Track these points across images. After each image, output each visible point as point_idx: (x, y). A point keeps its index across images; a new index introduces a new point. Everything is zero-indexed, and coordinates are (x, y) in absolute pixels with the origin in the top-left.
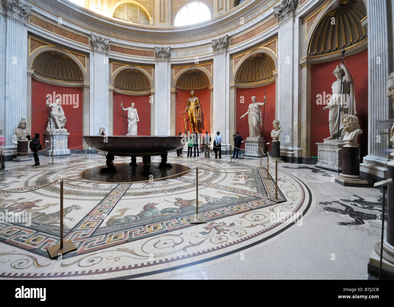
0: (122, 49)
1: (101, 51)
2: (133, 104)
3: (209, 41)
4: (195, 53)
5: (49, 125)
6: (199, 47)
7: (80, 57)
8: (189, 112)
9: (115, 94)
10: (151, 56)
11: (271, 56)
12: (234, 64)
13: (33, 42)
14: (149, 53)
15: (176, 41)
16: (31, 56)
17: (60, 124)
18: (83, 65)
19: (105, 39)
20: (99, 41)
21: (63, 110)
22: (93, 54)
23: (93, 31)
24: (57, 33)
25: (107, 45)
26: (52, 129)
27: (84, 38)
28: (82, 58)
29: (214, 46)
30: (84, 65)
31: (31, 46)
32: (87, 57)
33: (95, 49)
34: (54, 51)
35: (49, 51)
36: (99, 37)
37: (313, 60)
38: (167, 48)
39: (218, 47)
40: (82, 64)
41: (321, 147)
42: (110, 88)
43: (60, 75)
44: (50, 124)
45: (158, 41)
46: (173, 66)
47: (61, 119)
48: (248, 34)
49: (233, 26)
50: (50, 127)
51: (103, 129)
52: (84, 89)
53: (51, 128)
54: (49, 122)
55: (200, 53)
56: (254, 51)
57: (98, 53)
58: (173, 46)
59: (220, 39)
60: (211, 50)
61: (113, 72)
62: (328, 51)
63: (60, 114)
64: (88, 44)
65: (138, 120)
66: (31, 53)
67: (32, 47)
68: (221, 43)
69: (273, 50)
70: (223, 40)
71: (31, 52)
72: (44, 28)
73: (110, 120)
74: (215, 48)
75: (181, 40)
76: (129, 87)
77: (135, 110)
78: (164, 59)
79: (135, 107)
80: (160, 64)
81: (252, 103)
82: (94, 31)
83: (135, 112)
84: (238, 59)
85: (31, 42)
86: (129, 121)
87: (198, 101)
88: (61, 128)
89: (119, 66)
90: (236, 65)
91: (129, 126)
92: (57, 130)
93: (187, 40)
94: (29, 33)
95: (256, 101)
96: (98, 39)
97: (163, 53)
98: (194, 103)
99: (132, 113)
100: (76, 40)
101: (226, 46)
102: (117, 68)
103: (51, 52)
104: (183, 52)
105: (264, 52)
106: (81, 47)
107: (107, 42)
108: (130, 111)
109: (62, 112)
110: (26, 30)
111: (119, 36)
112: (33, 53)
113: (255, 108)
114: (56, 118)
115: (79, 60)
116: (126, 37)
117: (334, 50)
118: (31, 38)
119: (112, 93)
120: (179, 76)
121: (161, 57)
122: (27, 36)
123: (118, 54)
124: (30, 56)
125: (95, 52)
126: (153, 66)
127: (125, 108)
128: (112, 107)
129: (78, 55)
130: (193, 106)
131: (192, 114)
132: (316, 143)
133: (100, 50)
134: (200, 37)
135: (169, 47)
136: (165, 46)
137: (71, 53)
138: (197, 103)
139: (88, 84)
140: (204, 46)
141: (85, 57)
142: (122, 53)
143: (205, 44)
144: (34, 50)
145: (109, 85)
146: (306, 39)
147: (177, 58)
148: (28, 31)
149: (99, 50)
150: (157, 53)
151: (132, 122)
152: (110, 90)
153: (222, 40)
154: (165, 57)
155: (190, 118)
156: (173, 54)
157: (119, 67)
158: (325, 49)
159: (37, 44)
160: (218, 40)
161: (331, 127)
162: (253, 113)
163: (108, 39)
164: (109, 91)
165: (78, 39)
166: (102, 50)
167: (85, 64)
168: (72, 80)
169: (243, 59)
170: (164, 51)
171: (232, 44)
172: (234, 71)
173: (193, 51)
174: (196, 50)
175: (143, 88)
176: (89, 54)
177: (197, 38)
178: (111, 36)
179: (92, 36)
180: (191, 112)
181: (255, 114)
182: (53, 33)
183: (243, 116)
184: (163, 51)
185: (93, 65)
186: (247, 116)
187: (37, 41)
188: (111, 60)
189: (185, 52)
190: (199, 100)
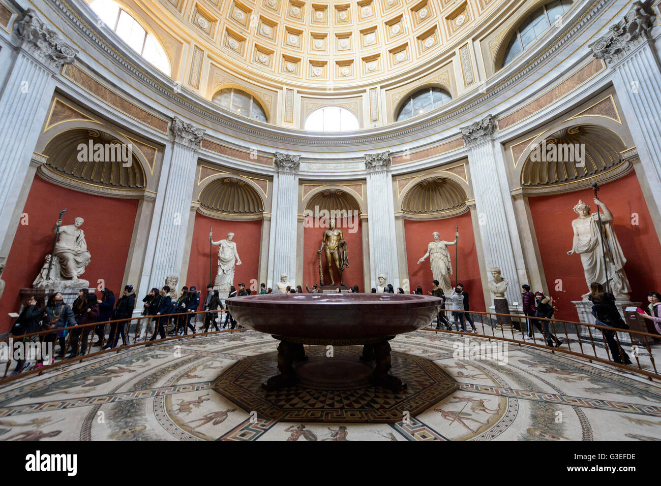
0: (222, 148)
1: (187, 144)
2: (232, 235)
3: (362, 155)
4: (337, 168)
5: (44, 272)
6: (344, 161)
7: (145, 149)
8: (328, 252)
9: (199, 215)
10: (268, 164)
11: (459, 182)
12: (399, 188)
13: (59, 107)
14: (265, 159)
15: (308, 148)
16: (47, 131)
17: (76, 270)
18: (149, 163)
19: (198, 129)
20: (186, 129)
21: (84, 240)
22: (173, 148)
23: (178, 113)
24: (114, 104)
25: (198, 137)
26: (51, 281)
27: (162, 121)
28: (150, 151)
29: (369, 163)
30: (151, 162)
31: (53, 115)
32: (158, 151)
33: (177, 140)
34: (98, 131)
35: (88, 130)
36: (188, 125)
37: (530, 191)
38: (294, 156)
39: (374, 164)
40: (147, 161)
41: (584, 308)
42: (193, 205)
43: (93, 174)
44: (50, 269)
45: (280, 145)
46: (301, 182)
47: (79, 259)
48: (419, 154)
49: (396, 142)
50: (48, 275)
51: (175, 280)
52: (142, 202)
53: (48, 277)
54: (46, 266)
55: (344, 169)
56: (430, 174)
57: (182, 147)
58: (304, 155)
59: (378, 155)
60: (362, 166)
61: (201, 180)
62: (545, 183)
63: (78, 248)
64: (166, 131)
65: (239, 263)
66: (49, 126)
67: (55, 117)
68: (378, 160)
69: (459, 175)
70: (382, 156)
71: (51, 124)
72: (90, 89)
73: (184, 263)
74: (369, 165)
75: (316, 149)
76: (221, 206)
77: (234, 245)
78: (288, 171)
79: (233, 240)
80: (282, 177)
81: (434, 240)
82: (180, 115)
83: (232, 249)
84: (405, 182)
85: (56, 107)
86: (219, 263)
87: (341, 235)
88: (78, 277)
89: (212, 171)
90: (402, 189)
91: (220, 272)
92: (68, 283)
93: (325, 149)
94: (58, 92)
95: (440, 238)
96: (185, 126)
97: (288, 162)
98: (335, 237)
99: (229, 250)
100: (144, 121)
101: (387, 163)
102: (209, 175)
103: (92, 131)
104: (318, 165)
105: (446, 176)
106: (152, 134)
107: (200, 134)
108: (225, 246)
109: (83, 244)
110: (52, 85)
111: (220, 128)
112: (54, 127)
113: (441, 248)
114: (70, 256)
115: (144, 153)
116: (230, 132)
117: (553, 183)
118: (58, 101)
119: (194, 214)
120: (310, 197)
121: (284, 167)
122: (52, 95)
123: (214, 154)
124: (45, 130)
125: (175, 146)
126: (271, 178)
127: (214, 241)
128: (191, 238)
129: (143, 145)
130: (335, 241)
131: (332, 254)
132: (574, 302)
133: (185, 142)
134: (346, 148)
135: (298, 156)
136: (291, 153)
137: (130, 139)
138: (340, 238)
139: (153, 195)
140: (351, 161)
141: (156, 149)
142: (220, 153)
143: (352, 159)
144: (57, 121)
145: (192, 200)
146: (515, 167)
147: (309, 172)
148: (56, 87)
149: (183, 143)
150: (280, 161)
151: (226, 266)
152: (192, 208)
153: (380, 156)
154: (290, 167)
155: (330, 259)
156: (303, 166)
157: (212, 174)
158: (541, 180)
159: (68, 112)
160: (374, 155)
161: (589, 278)
162: (439, 255)
163: (203, 130)
164: (191, 210)
165: (149, 121)
166: (189, 143)
167: (153, 162)
168: (117, 185)
169: (412, 183)
170: (291, 159)
171: (395, 163)
172: (399, 197)
173: (333, 165)
174: (339, 165)
175: (246, 210)
176: (164, 146)
177: (341, 149)
178: (208, 127)
179: (175, 121)
180: (332, 251)
181: (443, 257)
182: (105, 102)
183: (422, 260)
184: (288, 159)
185: (169, 165)
186: (428, 259)
187: (69, 108)
188: (200, 161)
189: (321, 164)
190: (342, 233)
